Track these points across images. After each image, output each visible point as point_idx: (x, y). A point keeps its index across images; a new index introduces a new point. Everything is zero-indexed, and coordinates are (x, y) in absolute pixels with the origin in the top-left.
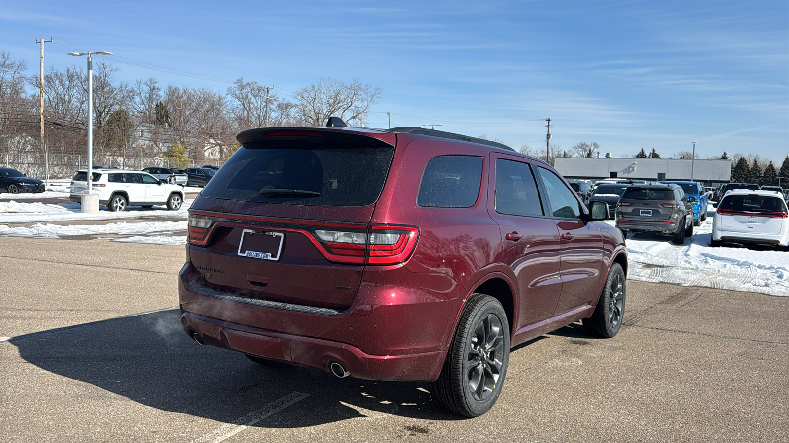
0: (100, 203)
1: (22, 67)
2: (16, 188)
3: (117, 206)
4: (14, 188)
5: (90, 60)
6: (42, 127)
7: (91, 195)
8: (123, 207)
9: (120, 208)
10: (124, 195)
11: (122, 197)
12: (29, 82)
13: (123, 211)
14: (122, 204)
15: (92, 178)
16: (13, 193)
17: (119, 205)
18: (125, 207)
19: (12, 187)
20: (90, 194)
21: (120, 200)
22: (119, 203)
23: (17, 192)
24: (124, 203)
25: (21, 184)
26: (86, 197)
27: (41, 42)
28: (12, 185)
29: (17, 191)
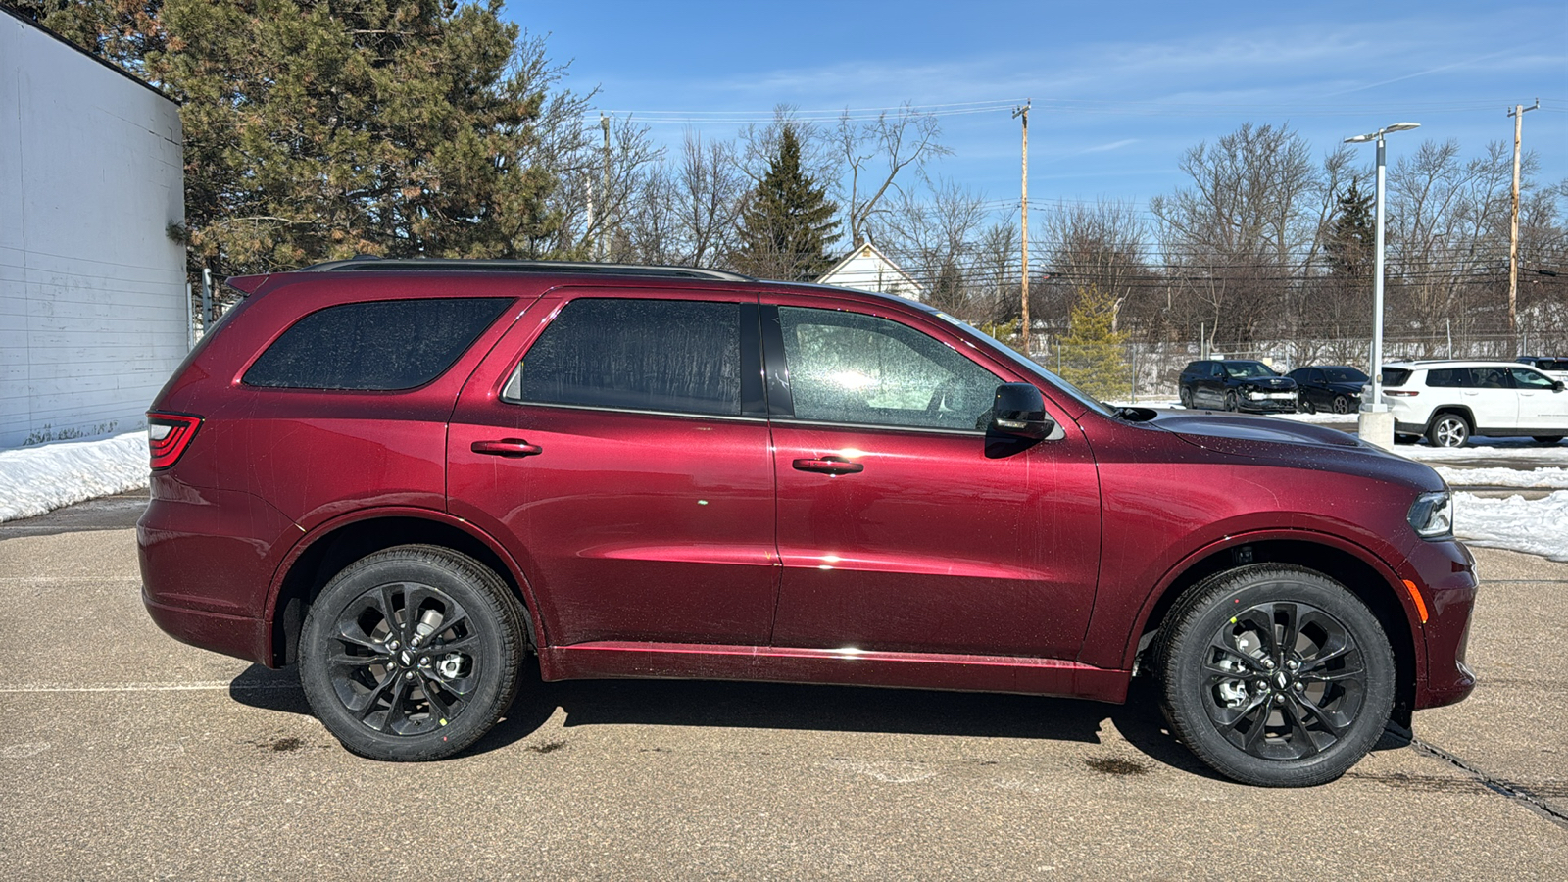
0: (1395, 429)
1: (1530, 166)
2: (1346, 402)
3: (1446, 437)
4: (1343, 402)
5: (1381, 145)
6: (1513, 283)
7: (1376, 413)
8: (1461, 439)
9: (1455, 441)
10: (1463, 413)
11: (1457, 417)
12: (1562, 193)
13: (1460, 447)
14: (1459, 433)
15: (1381, 379)
16: (1340, 412)
17: (1450, 433)
18: (1466, 439)
19: (1339, 401)
20: (1374, 410)
21: (1453, 424)
22: (1449, 430)
23: (1346, 410)
24: (1464, 430)
25: (1354, 395)
26: (1366, 417)
27: (1515, 113)
28: (1339, 398)
29: (1346, 408)
